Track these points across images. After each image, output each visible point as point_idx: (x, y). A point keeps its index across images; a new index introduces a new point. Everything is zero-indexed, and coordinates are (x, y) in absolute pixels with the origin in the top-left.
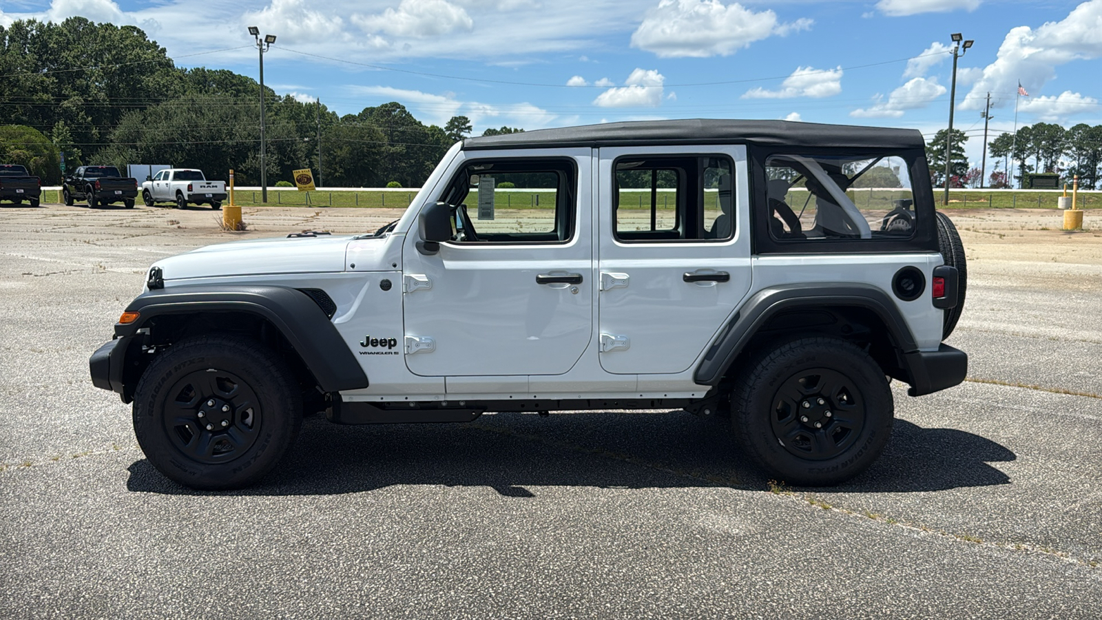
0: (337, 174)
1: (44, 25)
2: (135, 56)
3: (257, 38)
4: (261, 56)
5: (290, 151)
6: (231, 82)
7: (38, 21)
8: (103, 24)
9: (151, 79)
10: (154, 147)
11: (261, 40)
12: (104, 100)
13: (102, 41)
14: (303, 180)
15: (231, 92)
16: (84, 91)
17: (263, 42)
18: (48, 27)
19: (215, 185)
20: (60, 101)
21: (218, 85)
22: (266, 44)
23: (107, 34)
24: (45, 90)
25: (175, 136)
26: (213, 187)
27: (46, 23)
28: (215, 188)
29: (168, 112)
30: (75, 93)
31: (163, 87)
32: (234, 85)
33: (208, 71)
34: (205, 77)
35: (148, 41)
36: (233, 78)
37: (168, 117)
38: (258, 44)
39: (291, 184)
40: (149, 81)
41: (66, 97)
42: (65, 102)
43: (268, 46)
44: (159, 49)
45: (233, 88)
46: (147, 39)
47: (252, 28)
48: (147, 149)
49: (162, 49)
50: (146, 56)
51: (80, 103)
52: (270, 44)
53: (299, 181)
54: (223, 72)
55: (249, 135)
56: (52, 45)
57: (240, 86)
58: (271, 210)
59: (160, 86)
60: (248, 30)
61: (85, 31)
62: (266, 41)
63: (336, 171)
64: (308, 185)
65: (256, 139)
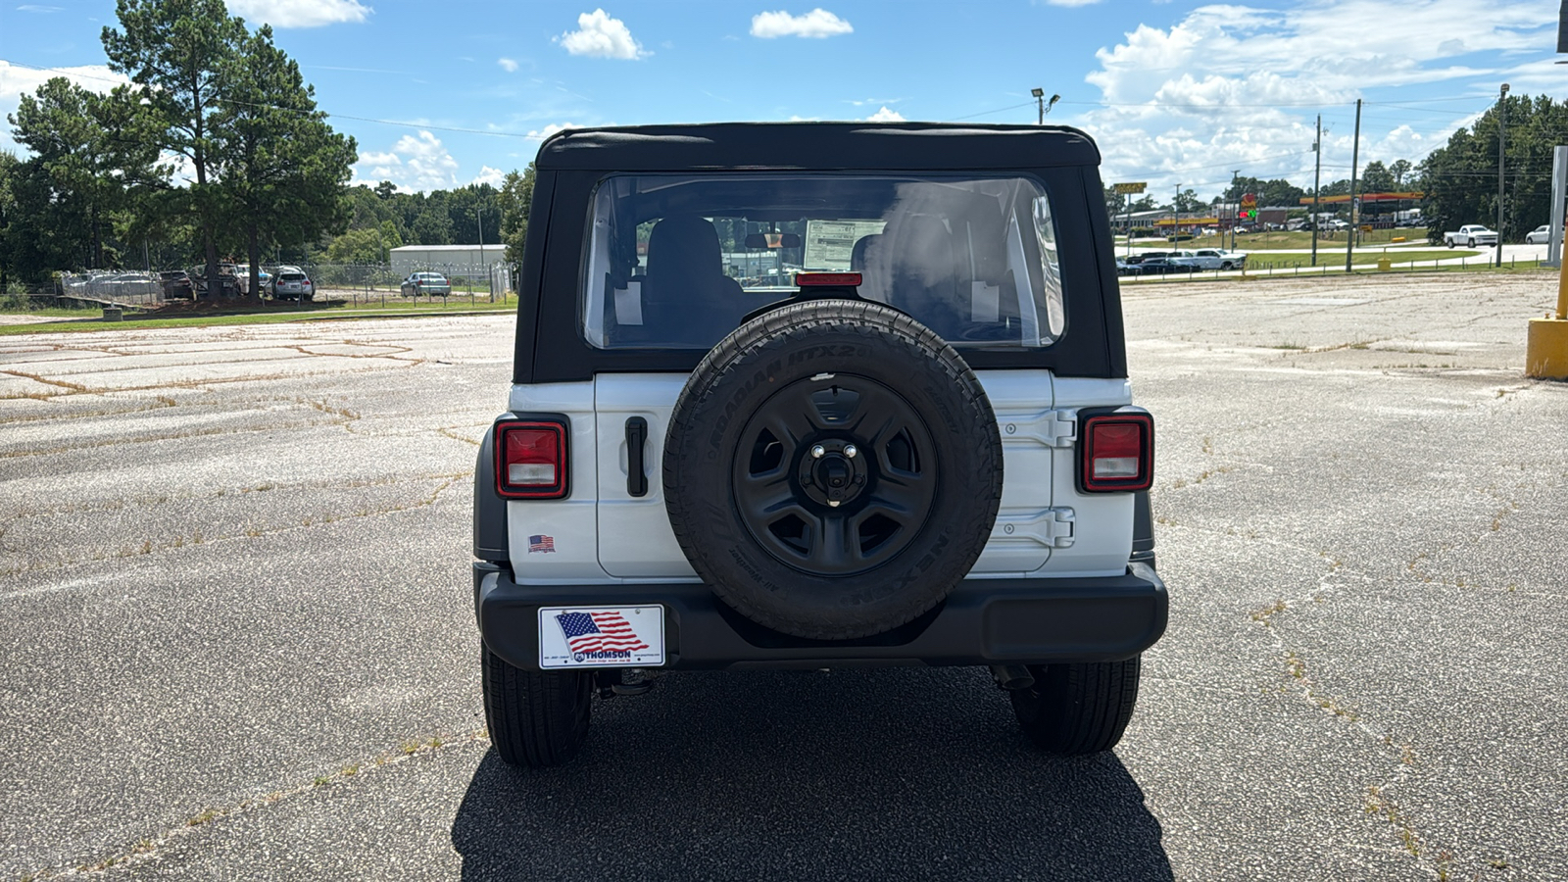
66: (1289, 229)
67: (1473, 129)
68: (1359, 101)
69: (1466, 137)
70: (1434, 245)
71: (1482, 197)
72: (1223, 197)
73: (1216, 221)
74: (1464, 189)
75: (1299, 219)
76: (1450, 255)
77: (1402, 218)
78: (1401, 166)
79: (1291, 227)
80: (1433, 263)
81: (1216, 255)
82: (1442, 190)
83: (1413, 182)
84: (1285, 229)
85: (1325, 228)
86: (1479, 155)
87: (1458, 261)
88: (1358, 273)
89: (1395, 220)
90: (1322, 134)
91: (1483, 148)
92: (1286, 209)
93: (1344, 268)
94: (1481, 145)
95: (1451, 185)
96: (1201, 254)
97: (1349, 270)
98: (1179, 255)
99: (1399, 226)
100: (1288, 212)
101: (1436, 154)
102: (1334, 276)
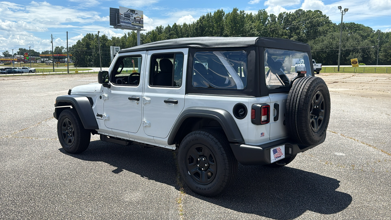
0: (388, 60)
1: (288, 13)
2: (317, 21)
3: (341, 10)
4: (342, 17)
5: (367, 52)
6: (354, 27)
7: (286, 12)
8: (308, 10)
9: (321, 28)
10: (316, 52)
11: (343, 11)
12: (304, 37)
13: (306, 16)
14: (355, 63)
15: (353, 30)
16: (298, 34)
17: (343, 12)
18: (290, 14)
19: (317, 65)
20: (290, 38)
21: (349, 28)
22: (344, 12)
23: (308, 14)
24: (286, 35)
25: (324, 48)
26: (316, 66)
27: (289, 13)
28: (317, 66)
29: (323, 40)
30: (295, 35)
31: (325, 31)
32: (355, 28)
33: (346, 23)
34: (344, 26)
35: (323, 15)
36: (355, 25)
37: (323, 41)
38: (341, 13)
39: (364, 64)
40: (320, 29)
41: (292, 37)
42: (292, 38)
43: (345, 13)
44: (326, 17)
45: (355, 29)
46: (322, 14)
47: (339, 7)
48: (314, 53)
49: (327, 17)
50: (320, 20)
51: (296, 38)
52: (346, 12)
53: (353, 63)
54: (351, 23)
55: (351, 46)
56: (290, 19)
57: (357, 28)
58: (337, 74)
59: (324, 30)
60: (338, 8)
61: (301, 14)
62: (344, 11)
63: (388, 59)
64: (356, 65)
65: (354, 47)
66: (37, 62)
67: (82, 40)
68: (67, 32)
69: (81, 42)
70: (75, 67)
71: (86, 56)
72: (17, 53)
73: (17, 60)
74: (81, 54)
75: (40, 60)
76: (86, 70)
77: (66, 60)
78: (62, 48)
79: (38, 62)
80: (82, 72)
81: (27, 69)
82: (76, 54)
83: (65, 52)
84: (36, 62)
85: (47, 62)
86: (84, 46)
87: (87, 71)
88: (71, 74)
89: (64, 61)
90: (53, 39)
91: (85, 45)
92: (36, 57)
93: (67, 72)
94: (84, 44)
95: (78, 53)
96: (23, 68)
97: (68, 73)
98: (16, 68)
99: (65, 62)
100: (36, 58)
101: (74, 46)
102: (66, 74)
